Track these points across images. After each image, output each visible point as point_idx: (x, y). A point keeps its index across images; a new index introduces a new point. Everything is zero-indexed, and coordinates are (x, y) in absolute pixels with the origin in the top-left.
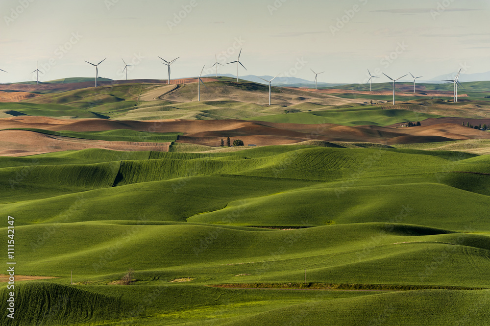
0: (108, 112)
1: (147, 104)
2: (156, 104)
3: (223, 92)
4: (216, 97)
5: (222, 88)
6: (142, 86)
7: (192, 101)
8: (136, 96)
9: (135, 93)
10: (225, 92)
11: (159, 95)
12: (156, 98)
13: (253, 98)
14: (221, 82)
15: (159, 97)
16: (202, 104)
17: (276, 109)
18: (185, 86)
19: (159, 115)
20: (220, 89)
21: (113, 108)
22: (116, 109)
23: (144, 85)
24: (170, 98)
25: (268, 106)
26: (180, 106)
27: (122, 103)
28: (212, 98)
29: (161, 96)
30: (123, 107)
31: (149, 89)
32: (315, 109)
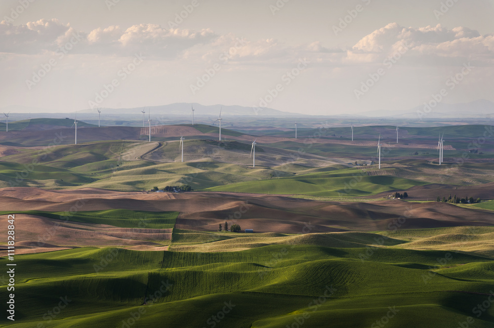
0: (90, 173)
1: (130, 164)
2: (138, 164)
3: (205, 152)
4: (199, 157)
5: (204, 147)
6: (122, 144)
7: (175, 161)
8: (118, 155)
9: (116, 151)
10: (208, 152)
11: (141, 155)
12: (138, 158)
13: (236, 159)
14: (203, 140)
15: (141, 157)
16: (186, 166)
17: (261, 171)
18: (167, 145)
19: (144, 179)
20: (202, 149)
21: (95, 168)
22: (99, 169)
23: (124, 142)
24: (152, 157)
25: (252, 168)
26: (164, 167)
27: (104, 163)
28: (195, 158)
29: (142, 156)
30: (106, 168)
31: (130, 147)
32: (300, 172)
